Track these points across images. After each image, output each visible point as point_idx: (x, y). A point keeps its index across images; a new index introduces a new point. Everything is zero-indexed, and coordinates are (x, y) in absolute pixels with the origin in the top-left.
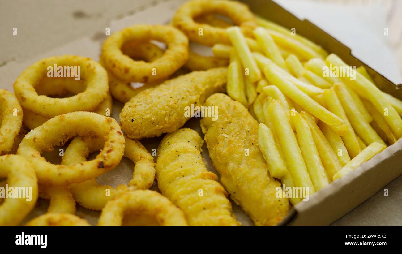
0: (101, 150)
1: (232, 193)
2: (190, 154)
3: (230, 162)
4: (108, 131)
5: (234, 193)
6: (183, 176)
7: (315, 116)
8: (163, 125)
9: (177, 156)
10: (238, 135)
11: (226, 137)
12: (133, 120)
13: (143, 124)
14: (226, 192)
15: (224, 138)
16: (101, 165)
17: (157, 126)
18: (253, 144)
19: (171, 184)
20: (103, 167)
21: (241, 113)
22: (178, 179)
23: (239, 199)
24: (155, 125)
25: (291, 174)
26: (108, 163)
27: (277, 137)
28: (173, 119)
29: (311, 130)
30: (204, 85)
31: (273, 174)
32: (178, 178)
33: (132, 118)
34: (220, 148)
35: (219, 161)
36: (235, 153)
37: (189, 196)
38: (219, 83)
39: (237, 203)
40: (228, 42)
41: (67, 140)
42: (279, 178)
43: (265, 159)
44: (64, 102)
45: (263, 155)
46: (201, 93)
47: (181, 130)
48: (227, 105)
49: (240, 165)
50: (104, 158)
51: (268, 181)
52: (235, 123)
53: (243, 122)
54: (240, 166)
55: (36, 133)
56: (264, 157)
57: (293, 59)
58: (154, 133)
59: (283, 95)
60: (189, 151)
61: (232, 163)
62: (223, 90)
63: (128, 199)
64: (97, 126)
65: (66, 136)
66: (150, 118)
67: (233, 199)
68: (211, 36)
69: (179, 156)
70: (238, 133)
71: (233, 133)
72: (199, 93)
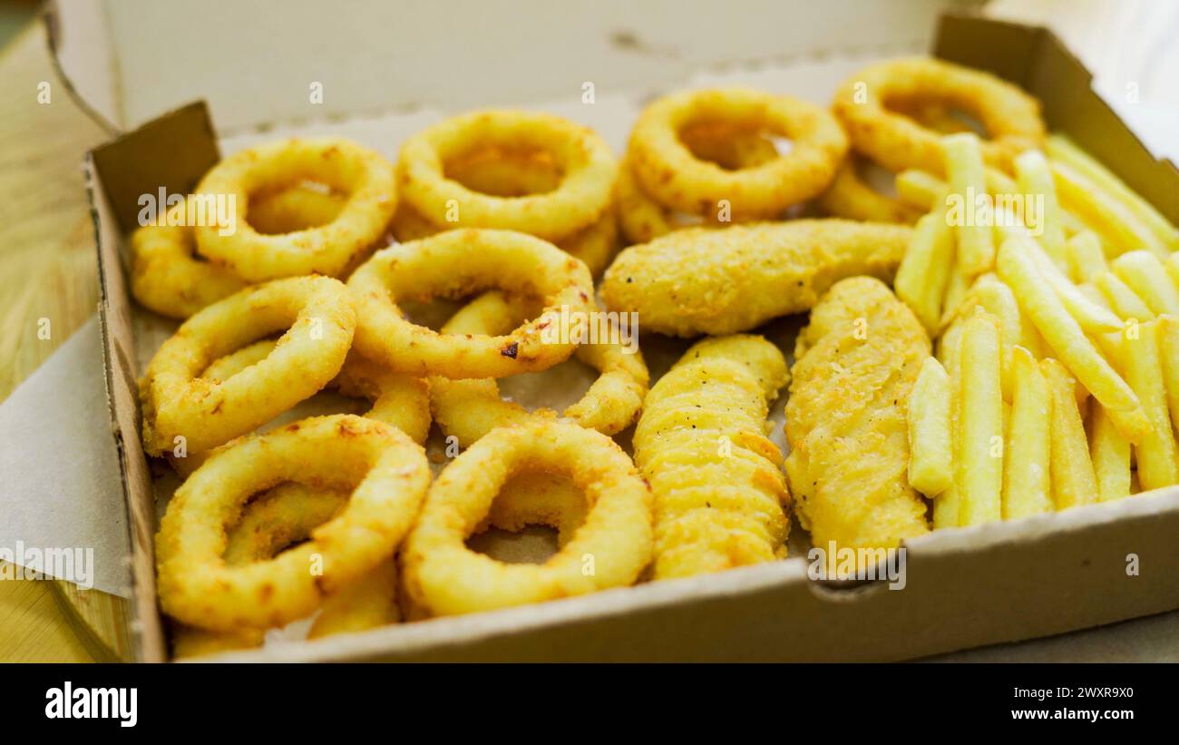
0: (526, 321)
1: (798, 496)
2: (733, 387)
3: (820, 424)
4: (560, 287)
5: (804, 498)
6: (694, 427)
7: (1079, 377)
8: (697, 307)
9: (702, 381)
10: (867, 373)
11: (838, 373)
12: (629, 280)
13: (650, 293)
14: (786, 491)
15: (831, 371)
16: (511, 352)
17: (682, 306)
18: (895, 402)
19: (659, 437)
20: (514, 356)
21: (900, 329)
22: (678, 430)
23: (809, 515)
24: (678, 305)
25: (960, 493)
26: (527, 349)
27: (959, 401)
28: (725, 300)
29: (1053, 404)
30: (839, 251)
31: (914, 479)
32: (681, 427)
33: (628, 276)
34: (811, 391)
35: (796, 419)
36: (839, 409)
37: (681, 469)
38: (880, 256)
39: (804, 526)
40: (939, 170)
41: (469, 289)
42: (927, 496)
43: (910, 442)
44: (494, 205)
45: (909, 432)
46: (822, 264)
47: (741, 336)
48: (873, 304)
49: (843, 437)
50: (525, 337)
51: (894, 491)
52: (874, 347)
53: (895, 349)
54: (838, 439)
55: (403, 253)
56: (910, 438)
57: (1088, 241)
58: (672, 323)
59: (1016, 311)
60: (735, 379)
61: (822, 426)
62: (887, 275)
63: (539, 435)
64: (541, 272)
65: (471, 279)
66: (670, 284)
67: (798, 513)
68: (907, 146)
69: (704, 383)
70: (871, 370)
71: (858, 365)
72: (818, 263)
